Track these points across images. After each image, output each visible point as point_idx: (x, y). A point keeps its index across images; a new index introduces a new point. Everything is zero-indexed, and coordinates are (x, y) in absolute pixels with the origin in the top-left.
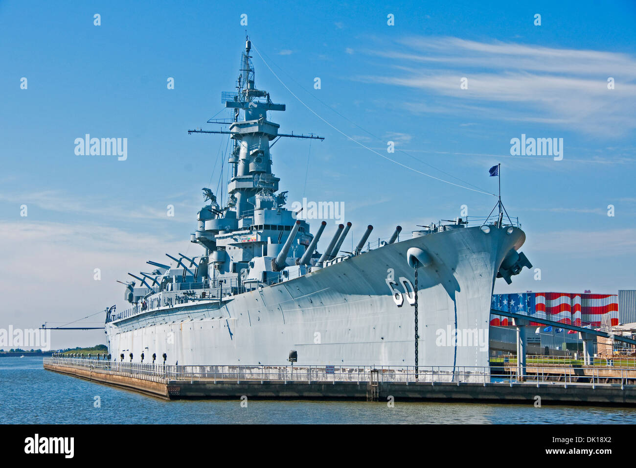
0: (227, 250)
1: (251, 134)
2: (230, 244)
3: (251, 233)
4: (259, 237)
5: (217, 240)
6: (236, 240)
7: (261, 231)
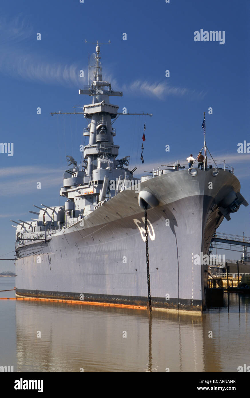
0: (75, 200)
1: (97, 114)
2: (77, 196)
3: (89, 187)
4: (95, 190)
5: (69, 193)
6: (80, 192)
7: (96, 186)
